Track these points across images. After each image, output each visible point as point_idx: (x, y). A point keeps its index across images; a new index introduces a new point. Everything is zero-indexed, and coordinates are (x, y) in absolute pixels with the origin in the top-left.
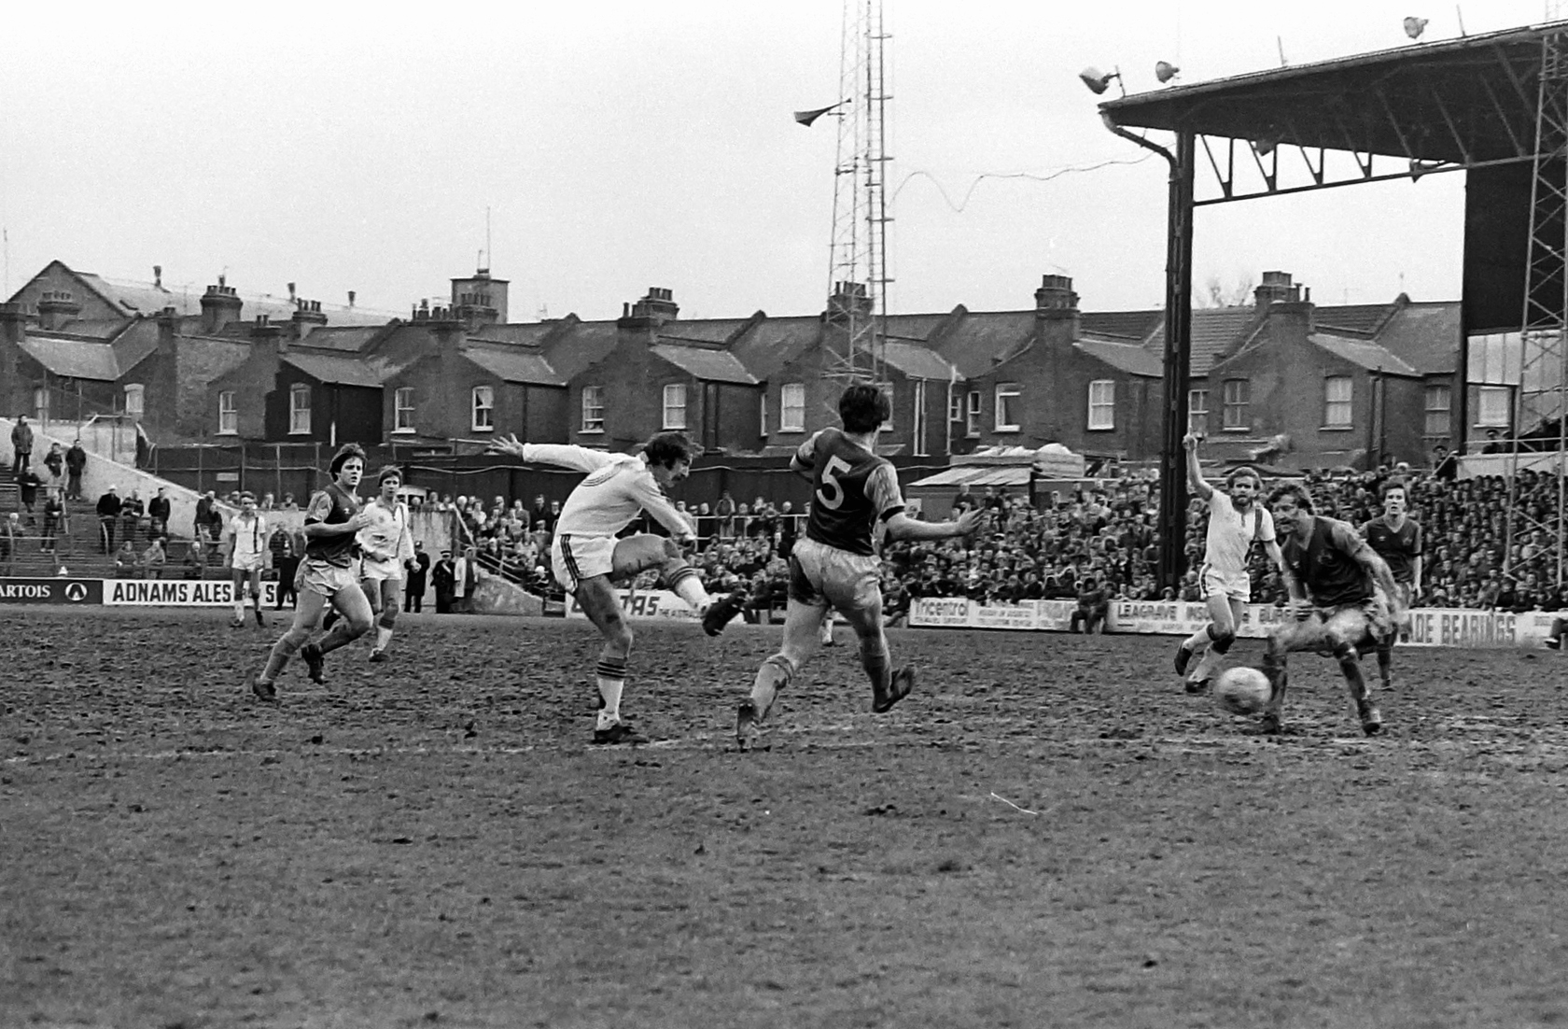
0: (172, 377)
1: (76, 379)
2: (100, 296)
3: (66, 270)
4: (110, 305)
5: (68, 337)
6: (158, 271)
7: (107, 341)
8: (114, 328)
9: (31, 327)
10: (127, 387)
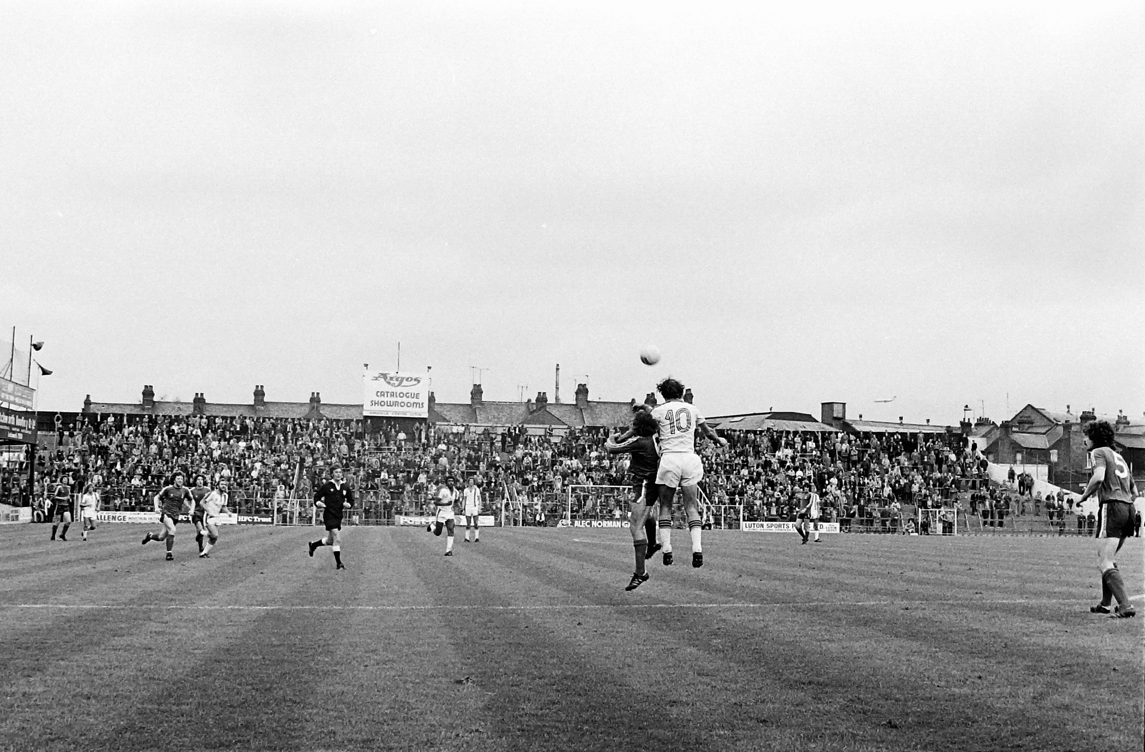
0: (1068, 446)
1: (1031, 449)
2: (1045, 416)
3: (1033, 408)
4: (1050, 420)
5: (1029, 433)
6: (1068, 407)
7: (1044, 434)
8: (1047, 429)
9: (1014, 429)
10: (1051, 451)
